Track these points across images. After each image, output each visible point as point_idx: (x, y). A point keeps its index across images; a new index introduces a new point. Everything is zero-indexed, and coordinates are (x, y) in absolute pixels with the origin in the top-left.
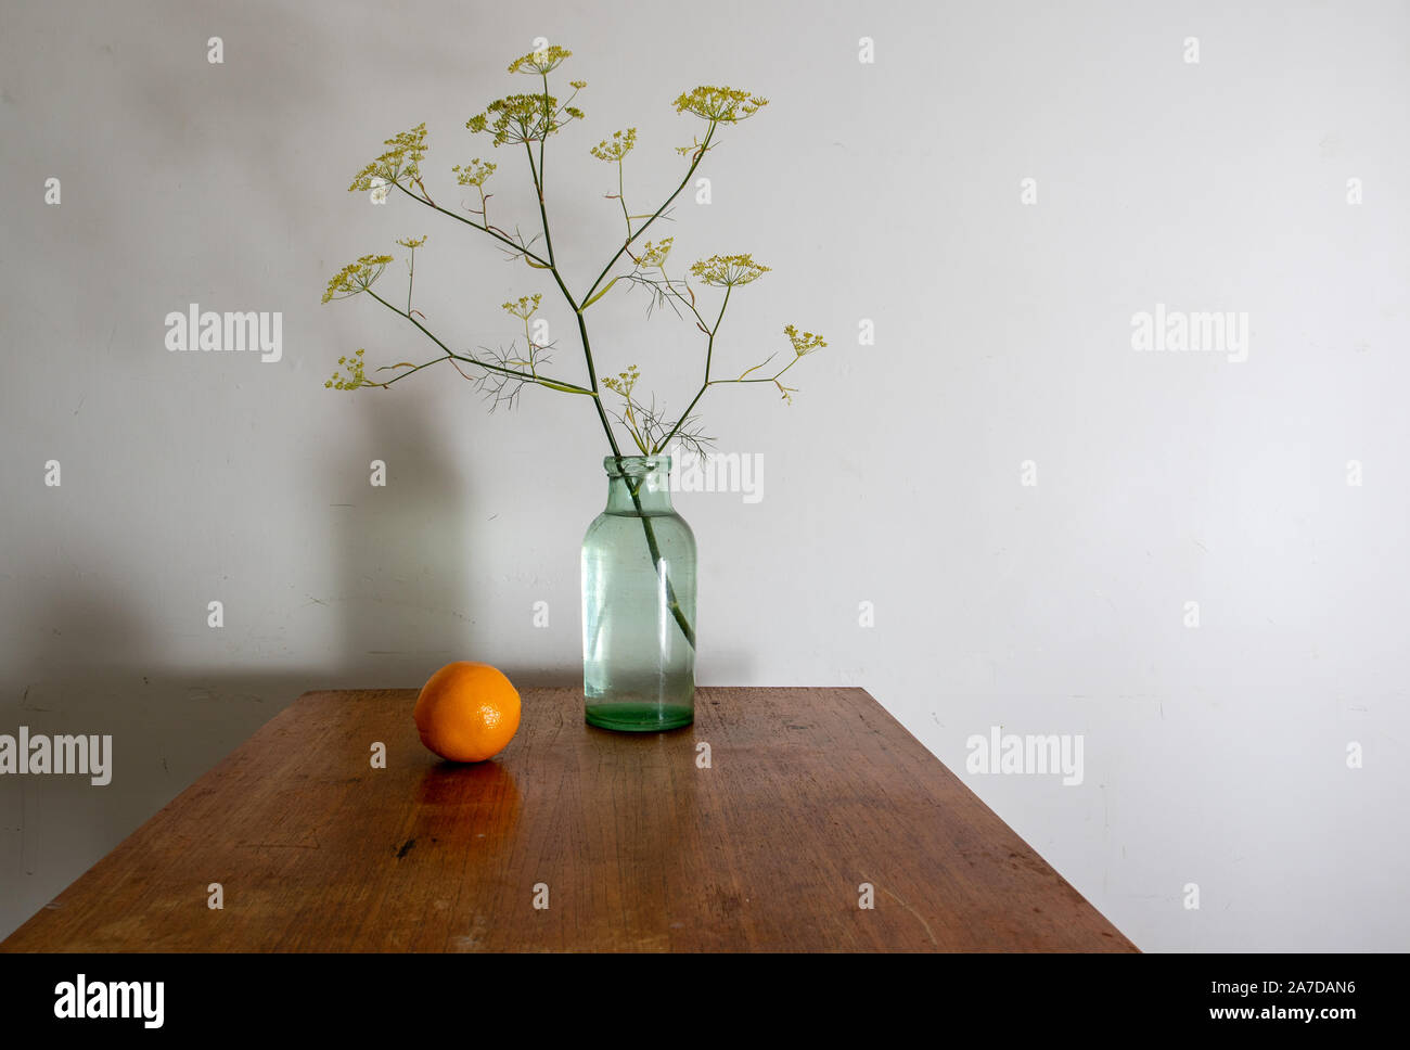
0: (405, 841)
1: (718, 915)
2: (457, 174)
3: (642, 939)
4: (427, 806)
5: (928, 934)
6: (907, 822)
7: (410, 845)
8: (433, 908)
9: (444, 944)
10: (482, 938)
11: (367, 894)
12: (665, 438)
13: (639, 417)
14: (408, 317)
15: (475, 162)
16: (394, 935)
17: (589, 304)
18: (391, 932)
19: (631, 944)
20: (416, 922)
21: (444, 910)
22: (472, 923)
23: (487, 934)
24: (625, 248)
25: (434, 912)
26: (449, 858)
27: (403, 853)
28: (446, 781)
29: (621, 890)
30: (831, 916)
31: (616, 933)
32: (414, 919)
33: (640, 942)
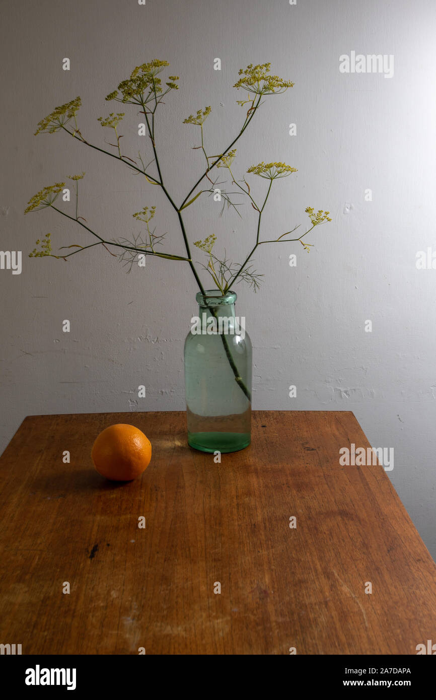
0: (93, 546)
1: (257, 603)
2: (100, 122)
3: (217, 619)
4: (103, 518)
5: (364, 619)
6: (363, 531)
7: (95, 549)
8: (111, 596)
9: (117, 622)
10: (136, 618)
11: (76, 586)
12: (233, 278)
13: (217, 266)
14: (76, 221)
15: (111, 115)
16: (93, 617)
17: (184, 207)
18: (91, 614)
19: (211, 623)
20: (103, 607)
21: (116, 598)
22: (131, 607)
23: (139, 615)
24: (205, 174)
25: (111, 599)
26: (117, 558)
27: (92, 556)
28: (112, 496)
29: (207, 584)
30: (315, 604)
31: (204, 615)
32: (102, 604)
33: (216, 621)
